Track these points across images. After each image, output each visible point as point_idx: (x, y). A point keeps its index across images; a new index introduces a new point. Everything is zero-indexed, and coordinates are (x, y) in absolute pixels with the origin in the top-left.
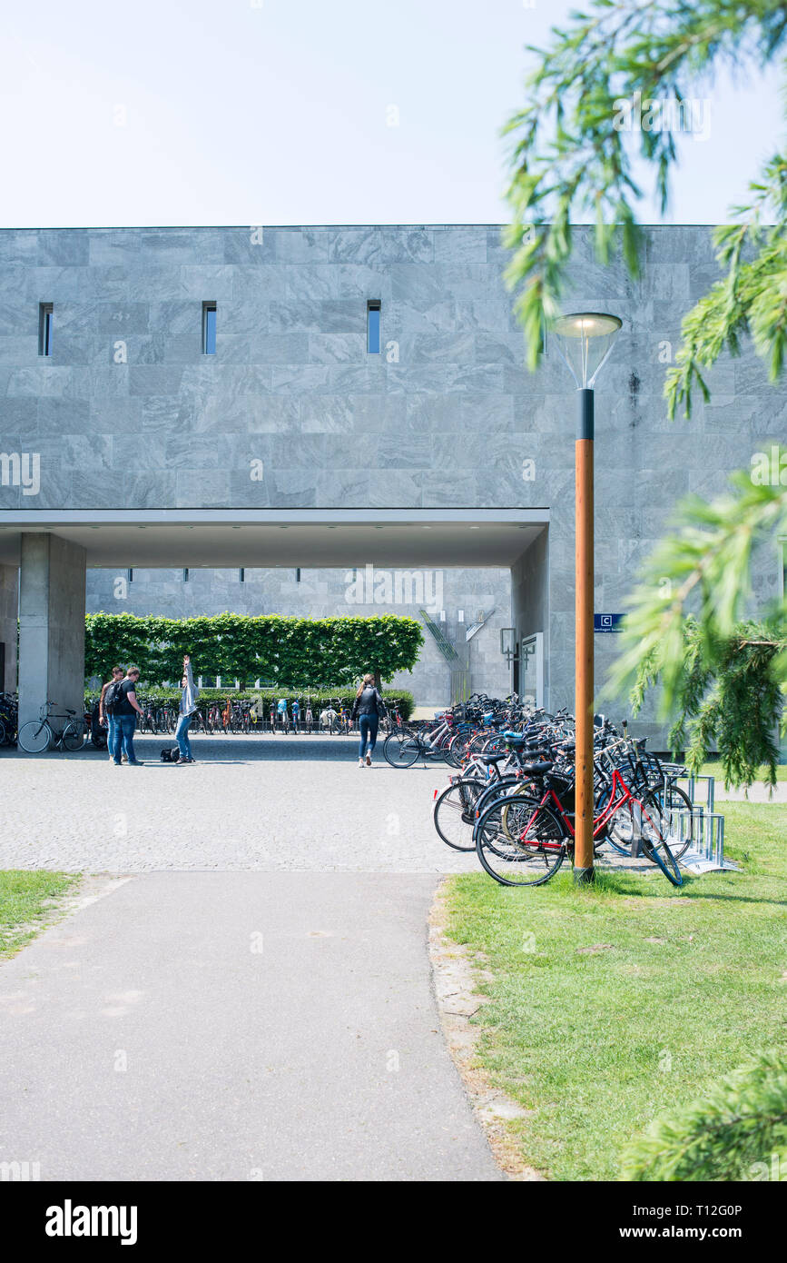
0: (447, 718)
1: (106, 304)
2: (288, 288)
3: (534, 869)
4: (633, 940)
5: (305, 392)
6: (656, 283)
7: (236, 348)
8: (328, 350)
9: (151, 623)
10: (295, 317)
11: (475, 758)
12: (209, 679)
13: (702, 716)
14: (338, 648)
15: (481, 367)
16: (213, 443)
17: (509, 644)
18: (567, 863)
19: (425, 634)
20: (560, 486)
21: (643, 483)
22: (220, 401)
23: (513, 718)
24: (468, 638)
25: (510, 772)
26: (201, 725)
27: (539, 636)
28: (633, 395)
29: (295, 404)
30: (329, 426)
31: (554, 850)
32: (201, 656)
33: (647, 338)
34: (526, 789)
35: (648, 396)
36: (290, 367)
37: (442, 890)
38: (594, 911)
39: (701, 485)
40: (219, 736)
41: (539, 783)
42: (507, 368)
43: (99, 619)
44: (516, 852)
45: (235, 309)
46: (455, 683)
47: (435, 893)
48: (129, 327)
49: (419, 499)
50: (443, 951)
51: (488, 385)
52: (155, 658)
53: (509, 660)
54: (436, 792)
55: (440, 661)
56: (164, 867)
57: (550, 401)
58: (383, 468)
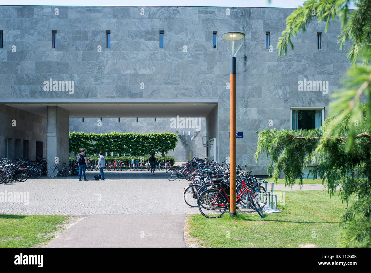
0: (186, 165)
1: (74, 31)
2: (134, 26)
3: (217, 213)
4: (250, 235)
5: (140, 60)
6: (252, 26)
7: (117, 46)
8: (147, 47)
9: (90, 135)
10: (136, 36)
11: (196, 178)
12: (109, 153)
13: (278, 162)
14: (151, 143)
15: (196, 53)
16: (110, 77)
17: (205, 142)
18: (227, 210)
19: (178, 138)
20: (222, 91)
21: (248, 90)
22: (112, 63)
23: (207, 165)
24: (191, 140)
25: (208, 182)
26: (107, 168)
27: (215, 139)
28: (245, 62)
29: (136, 64)
30: (147, 72)
31: (223, 206)
32: (106, 146)
33: (249, 44)
34: (213, 187)
35: (250, 62)
36: (135, 52)
37: (187, 220)
38: (237, 226)
39: (266, 91)
40: (113, 171)
41: (218, 185)
42: (204, 53)
43: (73, 134)
44: (210, 207)
45: (117, 33)
46: (187, 154)
47: (185, 221)
48: (82, 39)
49: (177, 95)
50: (189, 240)
51: (199, 58)
52: (91, 147)
53: (205, 146)
54: (184, 188)
55: (183, 147)
56: (96, 214)
57: (218, 64)
58: (165, 85)
